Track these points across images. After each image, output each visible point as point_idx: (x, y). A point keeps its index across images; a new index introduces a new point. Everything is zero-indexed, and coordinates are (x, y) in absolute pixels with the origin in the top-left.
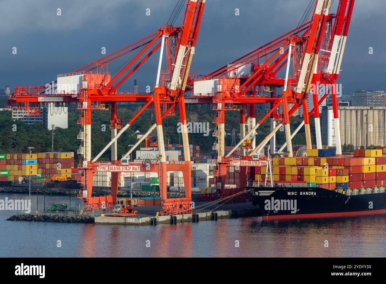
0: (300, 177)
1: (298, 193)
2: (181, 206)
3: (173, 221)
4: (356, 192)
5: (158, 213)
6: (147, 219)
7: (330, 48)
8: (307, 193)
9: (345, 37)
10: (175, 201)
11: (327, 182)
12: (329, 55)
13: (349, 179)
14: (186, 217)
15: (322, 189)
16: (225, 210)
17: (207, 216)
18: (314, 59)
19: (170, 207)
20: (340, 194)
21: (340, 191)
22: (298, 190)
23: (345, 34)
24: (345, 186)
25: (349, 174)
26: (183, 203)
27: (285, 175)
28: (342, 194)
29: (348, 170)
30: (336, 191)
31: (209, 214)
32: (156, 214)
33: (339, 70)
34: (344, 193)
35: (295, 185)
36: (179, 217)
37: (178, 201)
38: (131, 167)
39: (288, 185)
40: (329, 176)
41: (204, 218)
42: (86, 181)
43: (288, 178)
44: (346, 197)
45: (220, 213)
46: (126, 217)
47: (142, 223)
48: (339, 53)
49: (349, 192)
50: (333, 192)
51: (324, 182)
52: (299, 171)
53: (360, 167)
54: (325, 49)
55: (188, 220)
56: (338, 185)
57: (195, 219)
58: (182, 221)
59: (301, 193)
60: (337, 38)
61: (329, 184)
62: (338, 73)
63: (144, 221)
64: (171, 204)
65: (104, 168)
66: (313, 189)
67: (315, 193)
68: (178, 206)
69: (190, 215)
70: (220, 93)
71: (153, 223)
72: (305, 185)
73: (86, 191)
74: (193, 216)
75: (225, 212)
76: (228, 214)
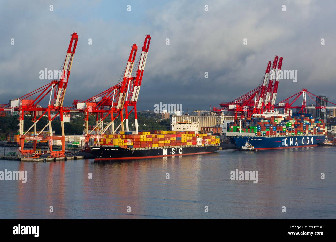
0: (112, 143)
1: (110, 149)
2: (59, 154)
3: (55, 161)
4: (137, 149)
5: (48, 157)
6: (42, 159)
7: (133, 91)
8: (114, 149)
9: (140, 87)
10: (56, 152)
11: (123, 145)
12: (132, 94)
13: (134, 144)
14: (61, 158)
15: (121, 148)
16: (81, 156)
17: (72, 158)
18: (124, 95)
19: (54, 154)
20: (129, 150)
21: (129, 149)
22: (110, 148)
23: (139, 85)
24: (131, 147)
25: (134, 142)
26: (60, 153)
27: (106, 142)
28: (130, 150)
29: (133, 140)
30: (128, 149)
31: (73, 157)
32: (47, 157)
33: (137, 100)
34: (131, 149)
35: (109, 146)
36: (57, 159)
37: (58, 152)
38: (39, 138)
39: (106, 146)
40: (124, 142)
41: (71, 159)
42: (21, 143)
43: (107, 143)
44: (132, 151)
45: (78, 157)
46: (33, 158)
47: (39, 161)
48: (137, 93)
49: (134, 149)
50: (126, 149)
51: (121, 145)
52: (111, 140)
53: (139, 139)
54: (131, 91)
55: (62, 160)
56: (128, 146)
57: (66, 159)
58: (59, 160)
59: (111, 149)
60: (136, 87)
61: (124, 146)
62: (136, 101)
63: (41, 160)
64: (55, 153)
65: (28, 138)
66: (116, 148)
67: (117, 150)
68: (58, 154)
69: (64, 158)
70: (87, 108)
71: (45, 161)
72: (113, 146)
73: (21, 147)
74: (65, 158)
75: (81, 157)
76: (82, 157)
